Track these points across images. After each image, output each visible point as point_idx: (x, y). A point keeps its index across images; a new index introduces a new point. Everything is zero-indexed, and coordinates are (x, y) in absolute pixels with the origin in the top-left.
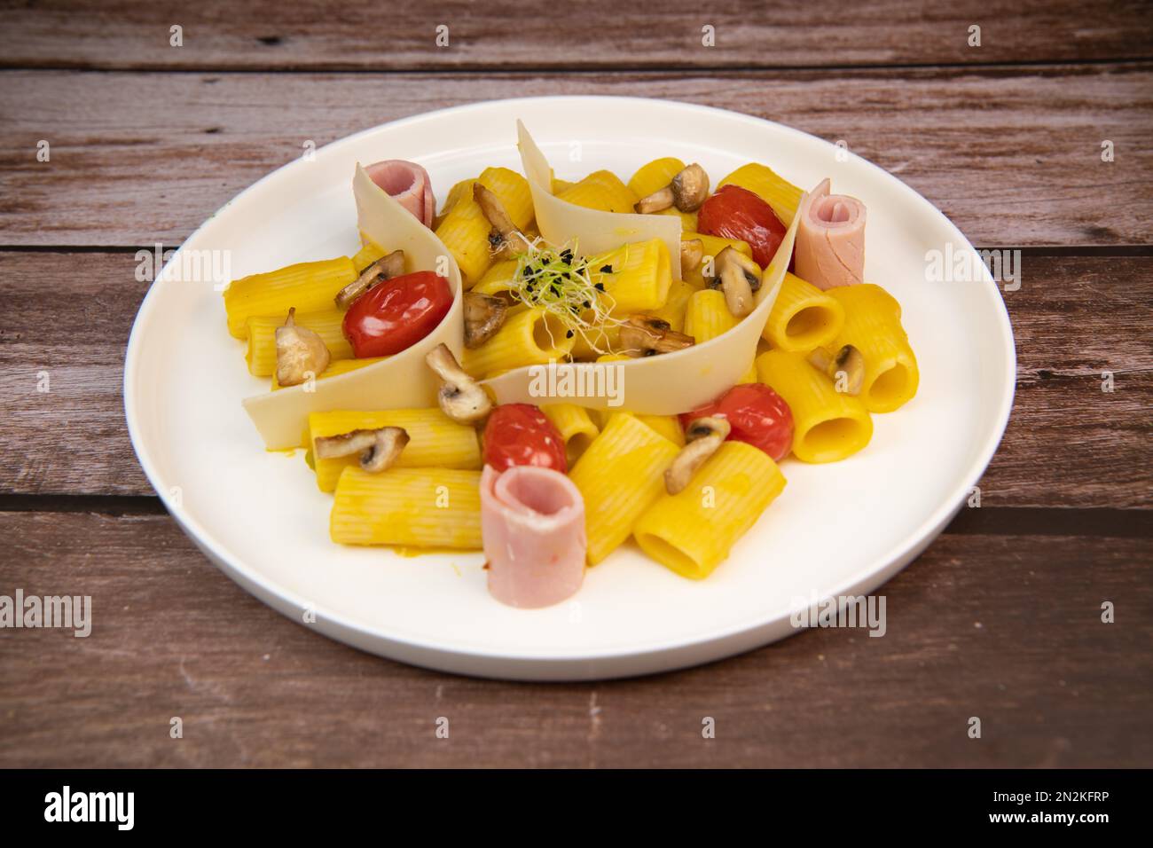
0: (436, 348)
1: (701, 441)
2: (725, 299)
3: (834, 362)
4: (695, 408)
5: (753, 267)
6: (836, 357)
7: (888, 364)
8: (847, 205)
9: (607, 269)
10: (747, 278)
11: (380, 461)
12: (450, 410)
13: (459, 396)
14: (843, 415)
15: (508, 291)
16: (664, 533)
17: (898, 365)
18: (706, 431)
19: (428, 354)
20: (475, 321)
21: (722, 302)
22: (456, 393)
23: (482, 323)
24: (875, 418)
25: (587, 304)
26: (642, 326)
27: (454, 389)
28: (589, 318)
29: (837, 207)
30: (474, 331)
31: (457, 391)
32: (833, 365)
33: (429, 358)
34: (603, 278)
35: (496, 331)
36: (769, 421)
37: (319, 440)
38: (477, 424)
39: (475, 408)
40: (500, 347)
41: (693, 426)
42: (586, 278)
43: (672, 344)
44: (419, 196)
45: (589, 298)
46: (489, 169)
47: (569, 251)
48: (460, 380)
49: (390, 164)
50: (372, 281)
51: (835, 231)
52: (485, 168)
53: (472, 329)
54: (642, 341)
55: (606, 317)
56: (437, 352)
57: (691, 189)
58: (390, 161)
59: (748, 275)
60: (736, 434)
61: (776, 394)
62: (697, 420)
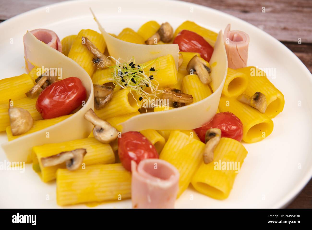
0: (88, 111)
1: (213, 139)
2: (199, 78)
3: (253, 100)
4: (202, 125)
5: (206, 63)
6: (253, 98)
7: (274, 98)
8: (241, 35)
9: (152, 69)
10: (206, 68)
11: (76, 165)
12: (100, 138)
13: (103, 131)
14: (262, 122)
15: (112, 83)
16: (207, 181)
17: (278, 98)
18: (213, 135)
19: (85, 114)
20: (101, 97)
21: (198, 79)
22: (101, 130)
23: (104, 98)
24: (273, 120)
25: (147, 85)
26: (171, 92)
27: (100, 129)
28: (149, 91)
29: (235, 36)
30: (101, 101)
31: (101, 129)
32: (252, 102)
33: (86, 115)
34: (151, 73)
35: (110, 100)
36: (234, 128)
37: (43, 159)
38: (112, 143)
39: (112, 136)
40: (114, 107)
41: (208, 133)
42: (143, 74)
43: (184, 99)
44: (55, 44)
45: (147, 82)
46: (83, 30)
47: (132, 63)
48: (102, 124)
49: (38, 31)
50: (44, 84)
51: (240, 45)
52: (80, 30)
53: (100, 101)
54: (172, 99)
55: (156, 89)
56: (89, 113)
57: (167, 33)
58: (38, 29)
59: (206, 67)
60: (224, 134)
61: (235, 116)
62: (209, 130)
